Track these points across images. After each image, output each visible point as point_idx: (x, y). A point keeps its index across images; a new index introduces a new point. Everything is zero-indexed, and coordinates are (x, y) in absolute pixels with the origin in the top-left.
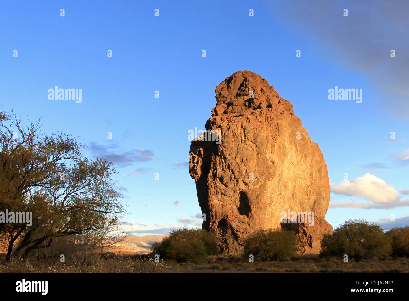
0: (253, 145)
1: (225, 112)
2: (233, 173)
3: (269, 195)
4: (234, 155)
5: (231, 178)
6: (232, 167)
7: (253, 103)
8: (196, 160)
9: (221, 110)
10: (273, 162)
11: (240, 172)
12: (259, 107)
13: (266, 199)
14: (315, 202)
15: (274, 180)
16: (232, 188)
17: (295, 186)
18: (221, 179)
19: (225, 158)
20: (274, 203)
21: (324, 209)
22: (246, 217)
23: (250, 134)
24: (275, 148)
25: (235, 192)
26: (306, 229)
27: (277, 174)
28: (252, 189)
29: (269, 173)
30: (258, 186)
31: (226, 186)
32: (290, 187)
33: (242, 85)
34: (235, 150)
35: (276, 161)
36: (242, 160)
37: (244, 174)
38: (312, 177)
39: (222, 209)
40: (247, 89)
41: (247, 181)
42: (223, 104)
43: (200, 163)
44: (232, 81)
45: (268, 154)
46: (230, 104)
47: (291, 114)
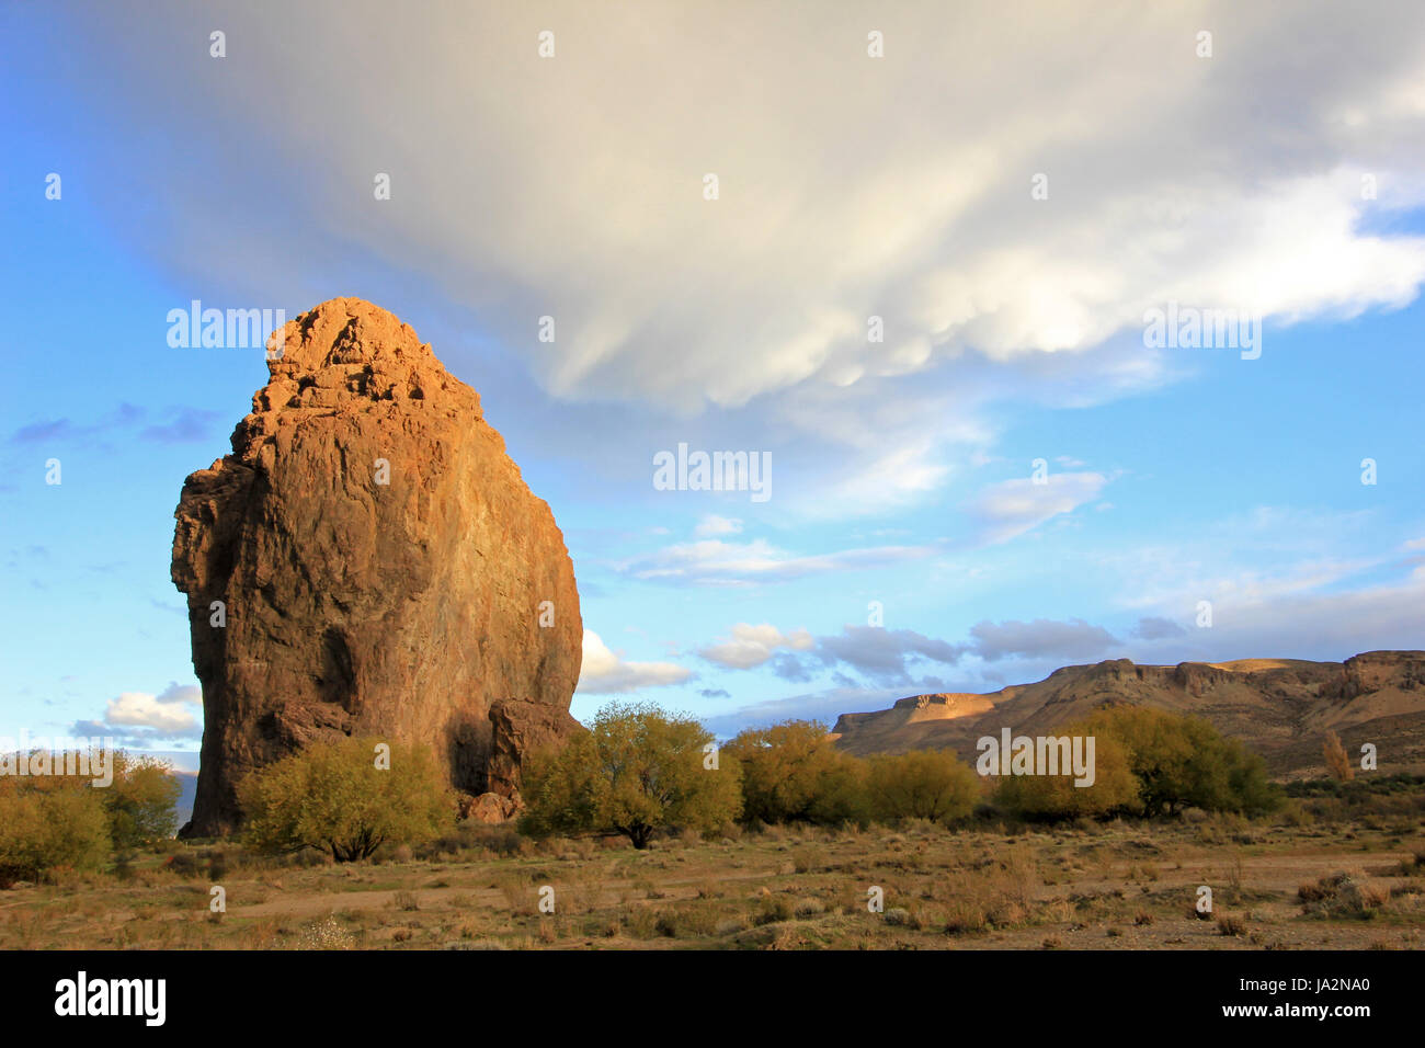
0: (368, 496)
1: (293, 404)
2: (306, 576)
3: (410, 641)
4: (309, 524)
5: (298, 591)
6: (303, 556)
7: (372, 382)
8: (194, 534)
9: (281, 394)
10: (425, 547)
11: (327, 572)
12: (388, 395)
13: (401, 654)
14: (542, 664)
15: (428, 598)
16: (300, 620)
17: (486, 617)
18: (269, 592)
19: (283, 531)
20: (424, 666)
21: (568, 683)
22: (340, 709)
23: (359, 464)
24: (431, 508)
25: (309, 631)
26: (517, 743)
27: (435, 579)
28: (362, 620)
29: (413, 578)
30: (378, 616)
31: (282, 614)
32: (472, 620)
33: (344, 334)
34: (315, 509)
35: (431, 544)
36: (335, 539)
37: (339, 578)
38: (534, 591)
39: (268, 684)
40: (356, 345)
41: (346, 598)
42: (287, 382)
43: (206, 544)
44: (317, 323)
45: (409, 524)
46: (306, 383)
47: (477, 419)
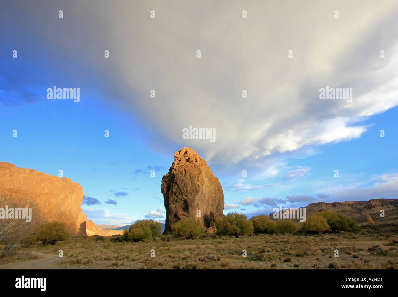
0: (190, 178)
1: (178, 164)
2: (181, 191)
3: (197, 201)
4: (181, 183)
5: (179, 193)
6: (180, 188)
7: (189, 160)
8: (164, 185)
9: (176, 163)
10: (198, 186)
11: (184, 190)
12: (192, 162)
13: (195, 203)
14: (218, 205)
15: (199, 194)
16: (180, 198)
17: (208, 197)
18: (175, 194)
19: (177, 184)
20: (199, 205)
21: (222, 208)
22: (186, 213)
23: (188, 173)
24: (199, 179)
25: (181, 200)
26: (215, 219)
27: (200, 191)
28: (189, 198)
29: (197, 191)
30: (192, 197)
31: (177, 197)
32: (206, 198)
33: (185, 153)
34: (182, 180)
35: (199, 185)
36: (185, 185)
37: (185, 191)
38: (216, 192)
39: (175, 209)
40: (187, 154)
41: (187, 194)
42: (177, 161)
43: (166, 186)
44: (181, 151)
45: (196, 182)
46: (180, 161)
47: (205, 165)
